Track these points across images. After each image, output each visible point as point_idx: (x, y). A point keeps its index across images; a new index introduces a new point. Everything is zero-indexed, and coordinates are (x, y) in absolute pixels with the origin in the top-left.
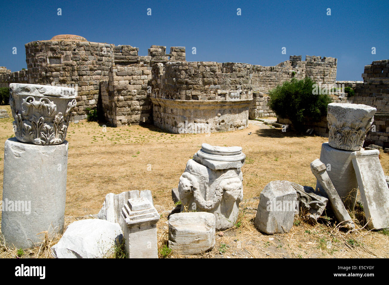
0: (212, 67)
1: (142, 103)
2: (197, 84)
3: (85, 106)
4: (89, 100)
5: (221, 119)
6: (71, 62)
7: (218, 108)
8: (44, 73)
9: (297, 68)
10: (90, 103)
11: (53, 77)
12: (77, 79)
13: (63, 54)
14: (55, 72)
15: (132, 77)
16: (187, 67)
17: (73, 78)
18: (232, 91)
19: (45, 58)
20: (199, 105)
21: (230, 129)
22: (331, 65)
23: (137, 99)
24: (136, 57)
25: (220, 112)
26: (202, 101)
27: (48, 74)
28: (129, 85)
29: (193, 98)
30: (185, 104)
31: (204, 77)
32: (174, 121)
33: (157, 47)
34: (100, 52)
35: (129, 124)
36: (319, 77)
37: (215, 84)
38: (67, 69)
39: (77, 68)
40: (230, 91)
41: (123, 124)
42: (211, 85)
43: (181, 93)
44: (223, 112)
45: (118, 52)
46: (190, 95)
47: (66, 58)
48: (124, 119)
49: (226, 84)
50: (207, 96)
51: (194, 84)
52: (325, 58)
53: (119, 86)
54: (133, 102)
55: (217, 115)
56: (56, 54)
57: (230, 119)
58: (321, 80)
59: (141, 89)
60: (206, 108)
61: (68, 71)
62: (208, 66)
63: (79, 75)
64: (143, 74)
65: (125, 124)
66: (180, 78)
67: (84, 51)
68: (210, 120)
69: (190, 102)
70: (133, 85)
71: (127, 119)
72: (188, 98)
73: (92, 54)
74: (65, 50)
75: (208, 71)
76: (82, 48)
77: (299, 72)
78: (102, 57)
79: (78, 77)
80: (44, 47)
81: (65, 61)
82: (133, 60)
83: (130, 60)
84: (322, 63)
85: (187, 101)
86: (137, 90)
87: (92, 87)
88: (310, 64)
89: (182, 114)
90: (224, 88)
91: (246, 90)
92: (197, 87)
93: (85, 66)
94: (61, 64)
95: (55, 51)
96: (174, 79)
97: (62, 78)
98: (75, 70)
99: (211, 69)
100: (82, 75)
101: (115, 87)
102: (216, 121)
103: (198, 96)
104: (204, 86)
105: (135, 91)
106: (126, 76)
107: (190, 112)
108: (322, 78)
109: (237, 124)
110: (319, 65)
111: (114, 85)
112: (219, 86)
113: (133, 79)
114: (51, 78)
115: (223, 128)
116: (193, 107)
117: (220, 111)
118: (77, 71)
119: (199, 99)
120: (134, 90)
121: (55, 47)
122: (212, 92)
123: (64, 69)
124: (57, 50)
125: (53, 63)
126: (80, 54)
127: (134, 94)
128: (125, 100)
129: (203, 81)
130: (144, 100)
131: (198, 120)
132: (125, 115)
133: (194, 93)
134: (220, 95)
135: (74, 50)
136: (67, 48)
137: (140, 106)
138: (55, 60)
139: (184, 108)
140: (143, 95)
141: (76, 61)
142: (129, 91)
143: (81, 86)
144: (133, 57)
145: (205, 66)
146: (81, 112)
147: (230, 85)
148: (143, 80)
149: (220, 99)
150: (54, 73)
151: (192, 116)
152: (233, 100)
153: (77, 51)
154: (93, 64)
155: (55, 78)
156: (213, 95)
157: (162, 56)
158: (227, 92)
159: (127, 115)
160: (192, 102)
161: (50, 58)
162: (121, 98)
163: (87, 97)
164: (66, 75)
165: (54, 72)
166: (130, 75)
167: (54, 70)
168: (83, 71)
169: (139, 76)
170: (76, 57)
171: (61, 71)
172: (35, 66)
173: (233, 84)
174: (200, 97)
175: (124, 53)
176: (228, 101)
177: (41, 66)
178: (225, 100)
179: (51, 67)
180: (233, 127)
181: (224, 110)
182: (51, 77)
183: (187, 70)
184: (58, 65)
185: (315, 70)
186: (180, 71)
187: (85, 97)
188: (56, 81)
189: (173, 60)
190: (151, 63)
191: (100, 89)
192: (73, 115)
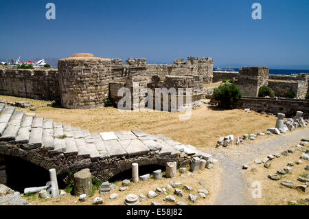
3: (103, 98)
5: (194, 103)
6: (96, 72)
8: (79, 79)
9: (194, 65)
10: (105, 96)
11: (85, 81)
13: (92, 67)
15: (141, 82)
16: (182, 80)
19: (80, 69)
21: (197, 108)
22: (211, 62)
27: (82, 80)
31: (189, 84)
33: (132, 59)
36: (205, 70)
38: (94, 76)
39: (99, 76)
44: (195, 100)
45: (113, 63)
47: (94, 70)
49: (197, 87)
52: (208, 58)
56: (88, 68)
57: (197, 103)
66: (178, 85)
73: (106, 67)
75: (190, 81)
76: (102, 63)
79: (100, 80)
80: (79, 63)
81: (93, 72)
82: (120, 67)
84: (207, 61)
88: (200, 62)
93: (103, 74)
94: (90, 73)
96: (174, 85)
97: (91, 82)
106: (138, 81)
109: (199, 105)
110: (205, 62)
112: (194, 88)
121: (87, 63)
126: (101, 67)
129: (188, 86)
134: (195, 92)
136: (94, 63)
138: (87, 71)
141: (99, 71)
143: (101, 86)
146: (101, 101)
148: (145, 83)
150: (86, 79)
153: (99, 65)
154: (106, 72)
157: (134, 64)
158: (197, 90)
161: (84, 70)
164: (93, 80)
168: (102, 77)
171: (90, 77)
172: (71, 74)
175: (116, 63)
176: (197, 94)
177: (77, 74)
179: (84, 75)
185: (203, 66)
186: (178, 81)
187: (103, 93)
188: (87, 84)
189: (140, 66)
190: (129, 69)
191: (109, 87)
192: (97, 104)
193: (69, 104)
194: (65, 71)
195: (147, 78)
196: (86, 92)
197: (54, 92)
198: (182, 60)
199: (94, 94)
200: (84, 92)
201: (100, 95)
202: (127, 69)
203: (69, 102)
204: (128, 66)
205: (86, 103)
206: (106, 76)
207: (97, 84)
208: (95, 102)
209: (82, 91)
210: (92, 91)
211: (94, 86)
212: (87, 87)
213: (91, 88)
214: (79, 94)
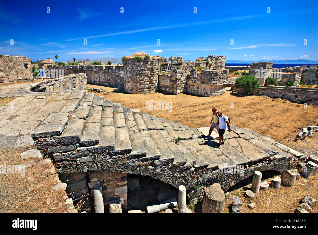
1: (184, 84)
3: (154, 86)
5: (222, 91)
6: (150, 67)
7: (222, 87)
8: (139, 72)
9: (212, 61)
10: (156, 84)
13: (148, 63)
15: (182, 74)
16: (214, 73)
17: (151, 74)
19: (140, 65)
22: (224, 59)
26: (218, 85)
27: (140, 73)
28: (181, 77)
29: (215, 84)
30: (212, 86)
31: (219, 76)
32: (206, 92)
36: (220, 65)
38: (149, 70)
41: (179, 93)
42: (221, 79)
43: (211, 82)
46: (215, 83)
47: (149, 65)
50: (219, 83)
52: (222, 56)
53: (178, 78)
55: (221, 89)
56: (145, 64)
58: (220, 66)
60: (218, 87)
62: (221, 72)
64: (186, 73)
66: (211, 77)
68: (219, 92)
70: (183, 78)
72: (214, 84)
76: (154, 60)
77: (213, 63)
81: (148, 67)
82: (166, 63)
84: (221, 58)
87: (156, 77)
88: (217, 59)
89: (210, 90)
90: (224, 80)
92: (217, 80)
93: (155, 68)
96: (209, 77)
97: (147, 74)
100: (154, 72)
104: (219, 79)
105: (183, 80)
108: (221, 65)
110: (220, 59)
114: (142, 74)
115: (222, 94)
116: (214, 87)
118: (152, 70)
121: (145, 60)
122: (221, 81)
124: (145, 62)
128: (180, 84)
129: (219, 77)
131: (216, 92)
132: (179, 90)
133: (216, 82)
134: (223, 82)
135: (152, 61)
136: (149, 60)
138: (144, 66)
139: (211, 87)
142: (181, 80)
143: (153, 77)
145: (220, 72)
146: (153, 88)
148: (185, 75)
149: (223, 84)
150: (144, 72)
151: (214, 90)
152: (226, 83)
155: (144, 74)
157: (175, 61)
160: (215, 85)
161: (142, 65)
164: (148, 72)
168: (154, 70)
170: (152, 65)
171: (146, 71)
174: (217, 83)
177: (137, 69)
179: (142, 69)
184: (145, 68)
185: (218, 62)
186: (211, 74)
187: (154, 82)
188: (144, 76)
189: (179, 63)
190: (172, 64)
191: (159, 78)
192: (150, 90)
193: (131, 90)
194: (128, 66)
195: (187, 71)
196: (143, 81)
197: (119, 81)
198: (203, 58)
199: (148, 83)
200: (141, 81)
201: (152, 83)
202: (170, 65)
203: (130, 89)
204: (170, 62)
205: (143, 90)
206: (157, 70)
207: (151, 76)
208: (149, 89)
209: (140, 81)
210: (147, 81)
211: (149, 77)
212: (144, 78)
213: (146, 78)
214: (138, 83)
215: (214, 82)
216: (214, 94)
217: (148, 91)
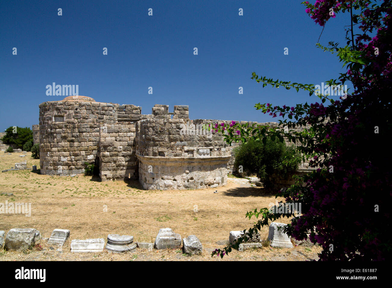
0: (178, 124)
1: (127, 159)
2: (163, 141)
3: (83, 161)
4: (87, 155)
5: (189, 176)
6: (72, 120)
7: (186, 165)
8: (49, 130)
10: (88, 158)
11: (56, 133)
12: (77, 135)
13: (66, 113)
14: (59, 129)
15: (119, 135)
16: (154, 124)
17: (73, 135)
18: (201, 148)
19: (51, 116)
20: (166, 162)
21: (200, 187)
23: (123, 155)
24: (139, 115)
25: (188, 169)
26: (168, 157)
27: (52, 131)
28: (115, 141)
29: (160, 155)
30: (153, 160)
31: (170, 134)
33: (160, 106)
34: (101, 111)
35: (114, 180)
37: (181, 141)
38: (68, 127)
39: (78, 126)
40: (198, 148)
41: (107, 179)
42: (177, 142)
43: (149, 150)
44: (192, 169)
45: (121, 111)
46: (157, 151)
47: (69, 116)
48: (109, 174)
49: (194, 141)
50: (173, 152)
51: (160, 141)
53: (105, 143)
54: (119, 158)
55: (185, 172)
56: (60, 113)
57: (200, 177)
59: (127, 146)
60: (173, 164)
61: (70, 128)
62: (174, 123)
63: (79, 132)
65: (110, 179)
66: (149, 135)
67: (85, 110)
68: (178, 177)
69: (156, 158)
70: (119, 142)
71: (112, 175)
72: (154, 154)
73: (93, 113)
74: (68, 109)
75: (174, 128)
76: (84, 107)
78: (103, 116)
79: (78, 133)
80: (51, 107)
81: (68, 119)
82: (136, 118)
83: (132, 118)
85: (153, 157)
86: (123, 146)
87: (91, 143)
90: (192, 145)
91: (217, 147)
92: (163, 143)
93: (85, 123)
94: (64, 122)
95: (60, 110)
96: (144, 136)
97: (63, 135)
98: (75, 127)
99: (177, 126)
100: (82, 132)
101: (102, 143)
102: (185, 178)
103: (165, 153)
104: (170, 143)
105: (121, 147)
106: (112, 133)
107: (158, 168)
109: (208, 182)
111: (101, 141)
112: (185, 143)
113: (119, 136)
114: (55, 135)
115: (192, 185)
116: (160, 163)
117: (188, 167)
118: (78, 128)
119: (165, 156)
120: (119, 146)
121: (60, 106)
122: (178, 148)
123: (66, 126)
124: (61, 110)
125: (58, 121)
126: (81, 113)
127: (119, 150)
128: (111, 156)
129: (169, 138)
130: (130, 156)
131: (165, 177)
132: (110, 170)
133: (161, 149)
134: (187, 151)
135: (77, 109)
136: (70, 107)
137: (126, 162)
138: (59, 118)
139: (152, 164)
140: (128, 152)
141: (77, 119)
142: (115, 148)
143: (80, 142)
144: (136, 116)
145: (171, 123)
146: (79, 166)
147: (198, 142)
148: (130, 137)
149: (187, 156)
151: (160, 173)
152: (202, 157)
153: (78, 110)
154: (93, 122)
155: (58, 135)
156: (179, 152)
157: (164, 115)
158: (195, 148)
159: (112, 171)
160: (159, 159)
161: (55, 116)
162: (107, 153)
163: (86, 153)
164: (67, 132)
165: (57, 129)
166: (116, 133)
167: (57, 127)
168: (83, 128)
169: (125, 134)
170: (77, 116)
171: (63, 128)
172: (43, 124)
173: (201, 141)
174: (166, 154)
175: (127, 112)
176: (196, 157)
177: (48, 123)
178: (193, 156)
179: (55, 125)
180: (204, 184)
181: (193, 167)
182: (54, 133)
183: (154, 127)
184: (61, 122)
186: (148, 128)
187: (83, 153)
188: (59, 137)
192: (71, 169)
196: (56, 149)
199: (67, 153)
200: (54, 149)
201: (77, 155)
205: (56, 167)
206: (92, 127)
207: (74, 138)
208: (69, 166)
209: (52, 148)
210: (65, 148)
211: (68, 141)
212: (58, 143)
213: (63, 143)
214: (48, 152)
215: (157, 149)
216: (161, 183)
217: (67, 172)
